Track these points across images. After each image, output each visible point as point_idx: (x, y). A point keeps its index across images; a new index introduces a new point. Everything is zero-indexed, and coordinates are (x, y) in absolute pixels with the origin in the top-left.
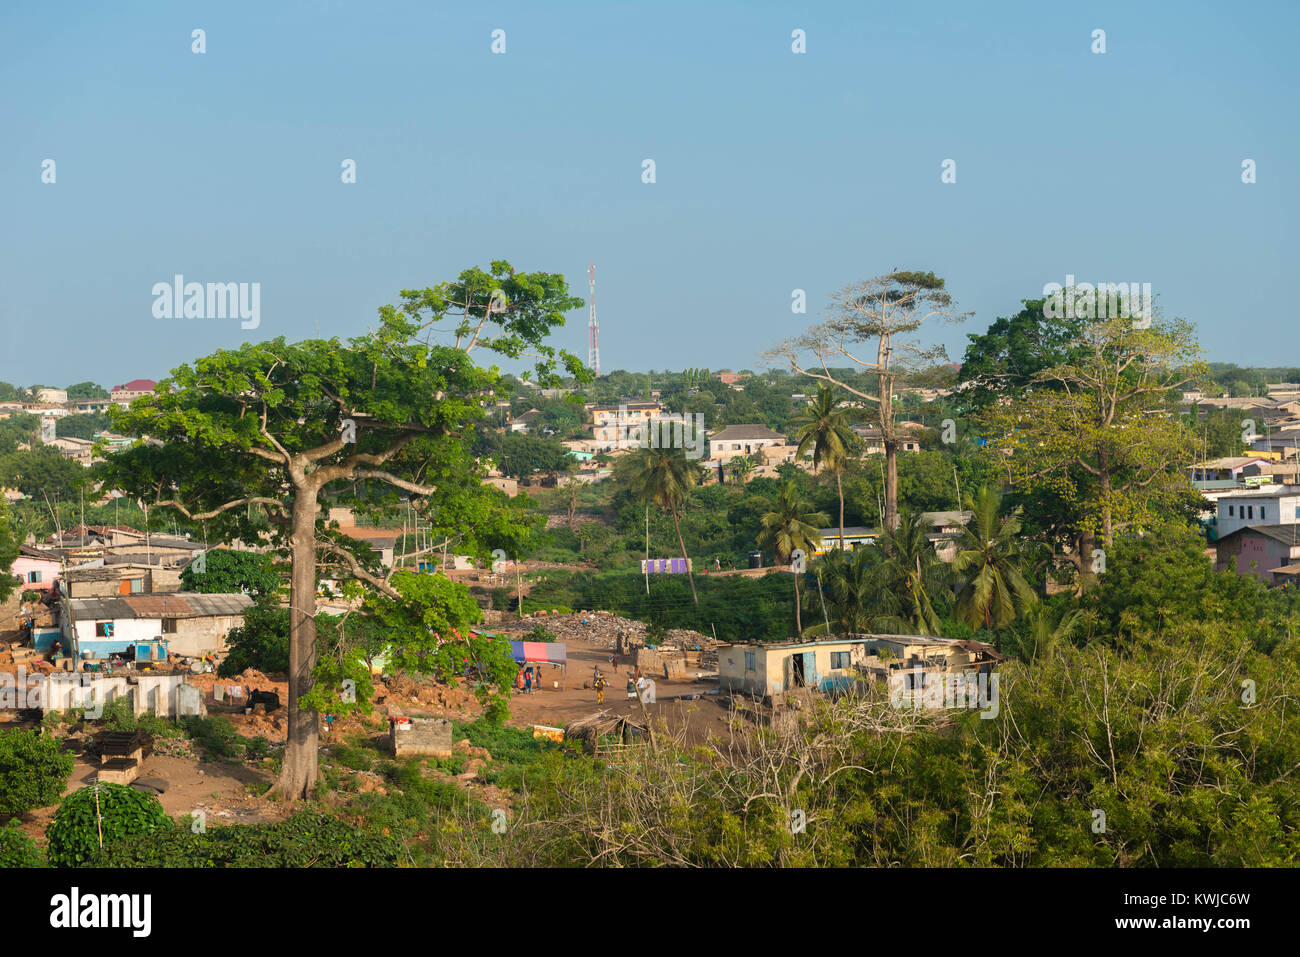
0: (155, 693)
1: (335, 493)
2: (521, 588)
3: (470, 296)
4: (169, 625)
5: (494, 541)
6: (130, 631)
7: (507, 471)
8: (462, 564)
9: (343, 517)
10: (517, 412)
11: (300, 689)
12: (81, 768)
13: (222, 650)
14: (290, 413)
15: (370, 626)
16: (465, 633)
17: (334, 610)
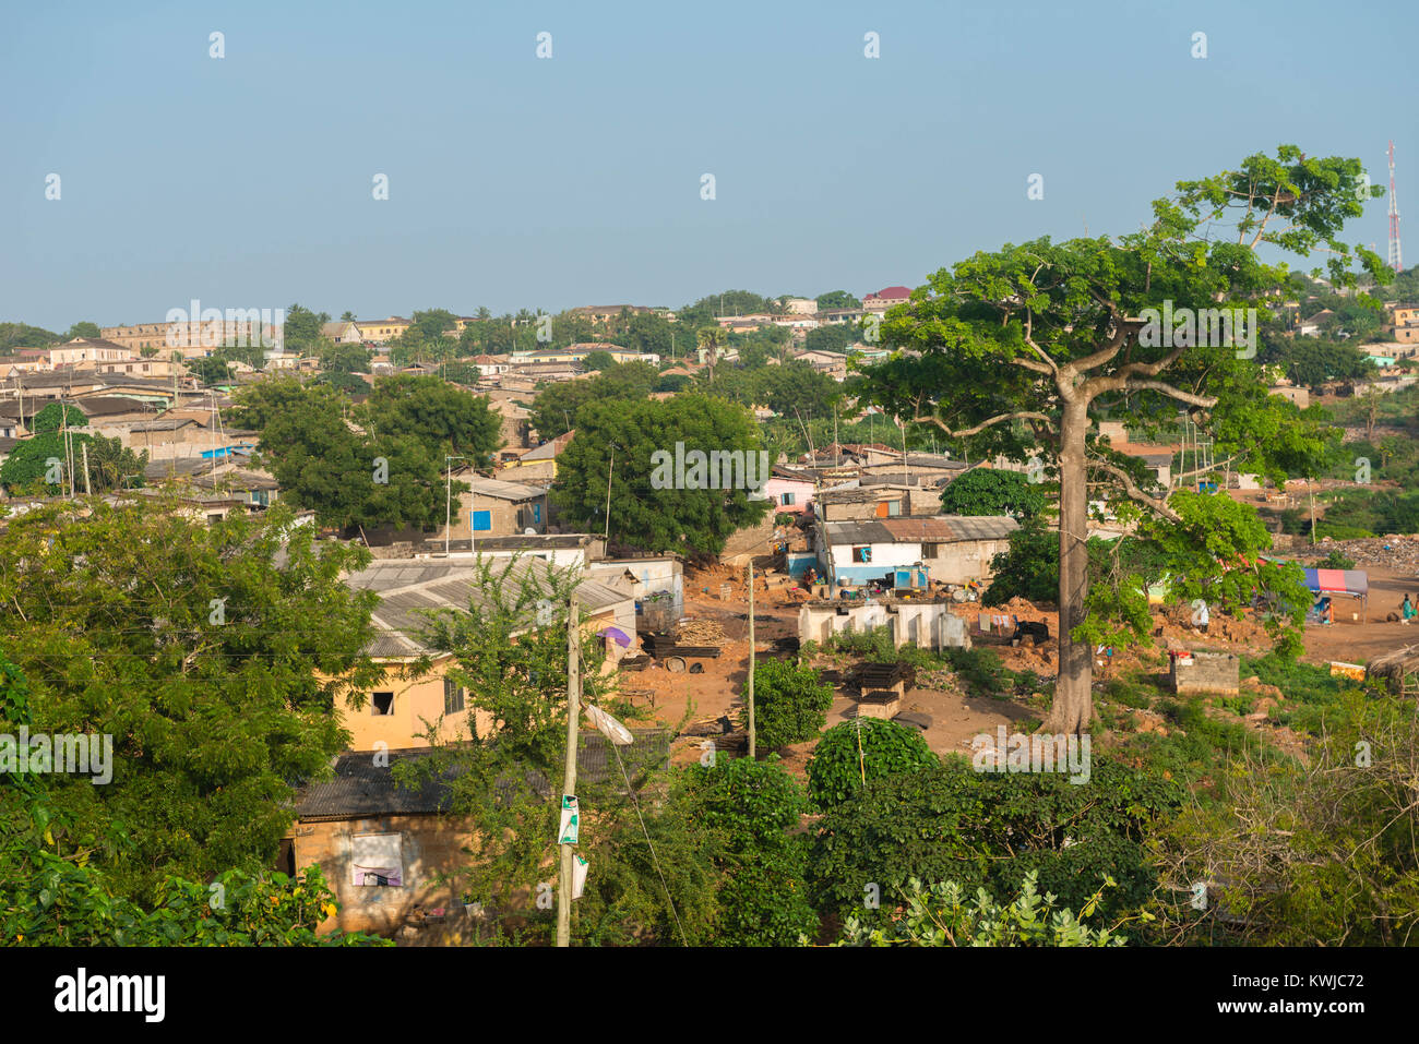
0: (917, 622)
1: (1107, 406)
2: (1315, 510)
3: (1254, 186)
4: (930, 550)
5: (1288, 461)
6: (890, 557)
7: (1296, 379)
8: (1248, 483)
9: (1114, 432)
10: (1308, 313)
11: (1071, 621)
12: (840, 702)
13: (986, 577)
14: (1058, 321)
15: (1147, 552)
16: (1253, 559)
17: (1107, 533)
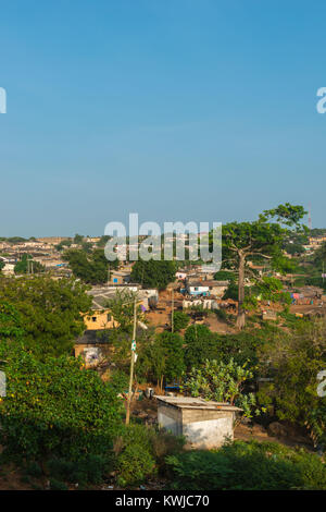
0: (208, 303)
1: (249, 258)
2: (292, 280)
3: (280, 211)
4: (211, 288)
5: (286, 270)
6: (202, 289)
7: (289, 253)
8: (278, 274)
9: (250, 263)
10: (291, 238)
11: (241, 304)
12: (191, 320)
13: (223, 294)
14: (238, 239)
15: (256, 289)
16: (280, 291)
17: (248, 285)
